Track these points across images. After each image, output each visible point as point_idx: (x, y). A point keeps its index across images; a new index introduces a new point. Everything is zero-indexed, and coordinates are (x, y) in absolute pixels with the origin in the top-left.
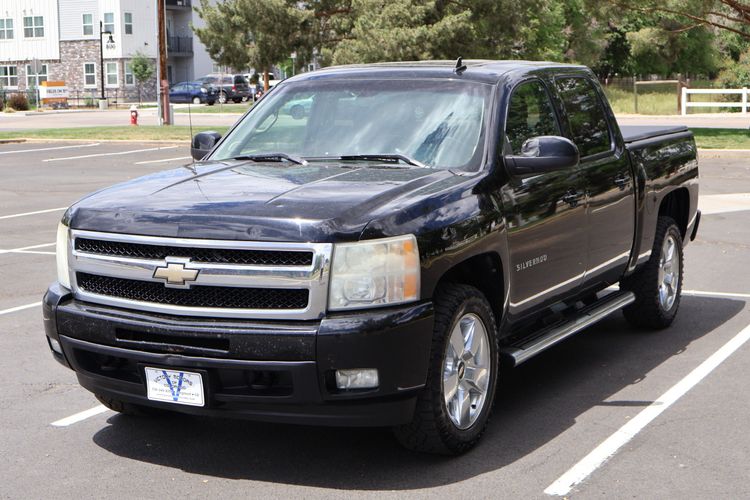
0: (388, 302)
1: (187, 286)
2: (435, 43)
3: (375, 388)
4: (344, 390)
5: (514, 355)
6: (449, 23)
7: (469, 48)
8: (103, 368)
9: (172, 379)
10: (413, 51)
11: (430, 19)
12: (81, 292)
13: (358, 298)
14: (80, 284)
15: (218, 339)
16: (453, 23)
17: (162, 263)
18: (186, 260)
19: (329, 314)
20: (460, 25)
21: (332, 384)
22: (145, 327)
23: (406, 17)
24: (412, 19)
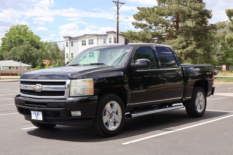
0: (85, 95)
1: (40, 91)
2: (185, 54)
3: (80, 116)
4: (73, 116)
5: (132, 115)
6: (189, 49)
7: (196, 56)
8: (24, 112)
9: (36, 114)
10: (179, 56)
11: (184, 47)
12: (21, 94)
13: (78, 94)
14: (21, 92)
15: (45, 103)
16: (190, 49)
17: (35, 86)
18: (40, 85)
19: (69, 97)
20: (192, 49)
21: (70, 115)
22: (30, 101)
23: (177, 47)
24: (179, 48)
